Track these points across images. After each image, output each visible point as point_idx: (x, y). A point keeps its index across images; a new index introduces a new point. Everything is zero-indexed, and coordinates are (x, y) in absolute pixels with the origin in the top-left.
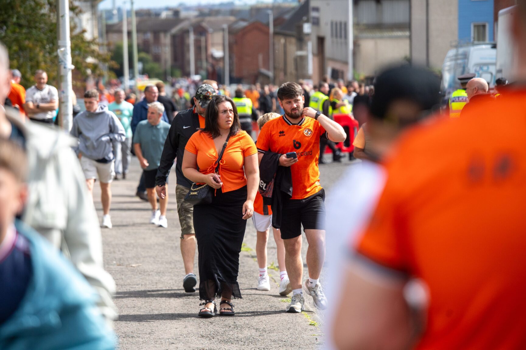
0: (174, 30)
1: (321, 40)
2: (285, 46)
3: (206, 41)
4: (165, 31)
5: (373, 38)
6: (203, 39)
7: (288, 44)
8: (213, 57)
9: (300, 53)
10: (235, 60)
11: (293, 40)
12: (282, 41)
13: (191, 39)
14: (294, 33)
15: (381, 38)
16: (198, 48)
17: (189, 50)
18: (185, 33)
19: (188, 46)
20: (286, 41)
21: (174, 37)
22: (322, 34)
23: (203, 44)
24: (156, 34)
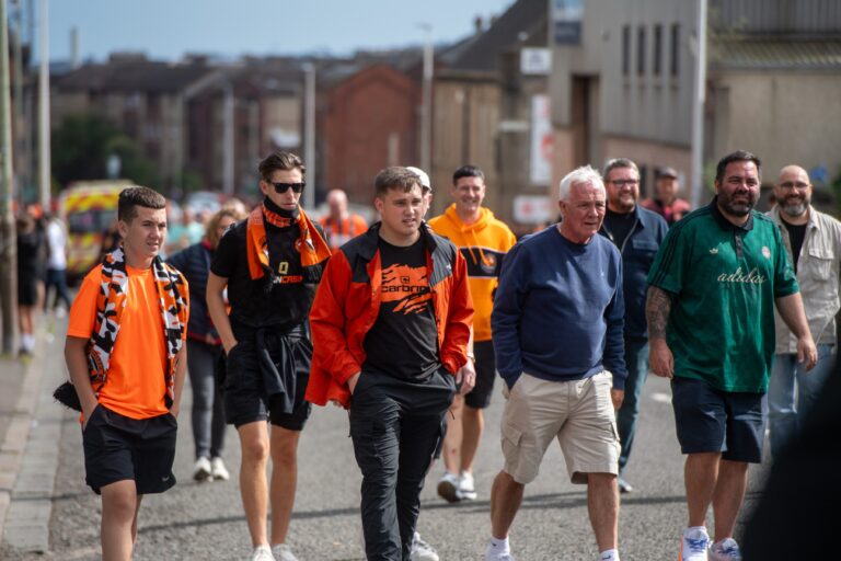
0: (192, 90)
1: (584, 85)
2: (466, 109)
3: (262, 115)
4: (173, 91)
5: (765, 70)
6: (254, 109)
7: (474, 105)
8: (273, 145)
9: (509, 126)
10: (328, 150)
11: (493, 93)
12: (459, 96)
13: (228, 109)
14: (495, 74)
15: (791, 70)
16: (243, 132)
17: (221, 134)
18: (215, 96)
19: (221, 127)
20: (468, 96)
21: (192, 104)
22: (587, 68)
23: (253, 121)
24: (153, 96)
